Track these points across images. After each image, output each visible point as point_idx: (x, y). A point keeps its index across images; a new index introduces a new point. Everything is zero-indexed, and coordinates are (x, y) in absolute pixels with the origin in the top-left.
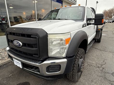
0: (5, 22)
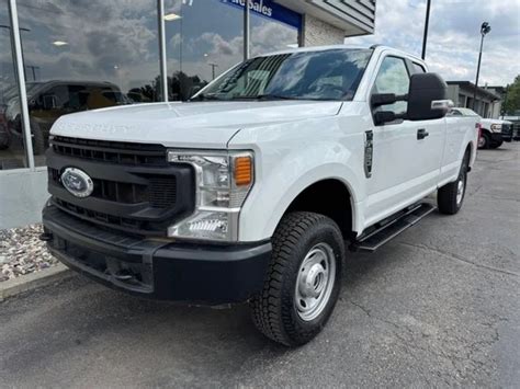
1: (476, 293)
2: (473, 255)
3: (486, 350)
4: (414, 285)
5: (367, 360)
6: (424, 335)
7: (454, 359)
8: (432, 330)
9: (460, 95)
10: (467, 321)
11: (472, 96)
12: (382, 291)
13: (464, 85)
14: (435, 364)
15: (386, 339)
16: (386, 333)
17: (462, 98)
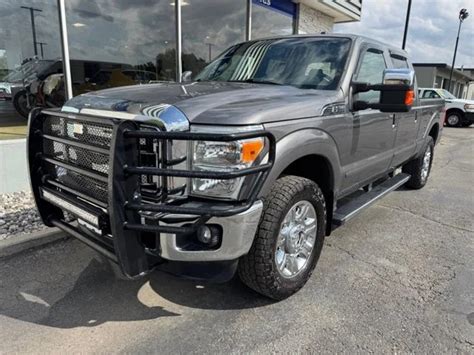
1: (441, 244)
2: (440, 216)
3: (445, 285)
4: (390, 237)
5: (353, 288)
6: (397, 273)
7: (420, 290)
8: (403, 269)
9: (438, 77)
10: (431, 264)
11: (448, 78)
12: (364, 241)
13: (441, 67)
14: (405, 292)
15: (367, 274)
16: (367, 270)
17: (439, 79)
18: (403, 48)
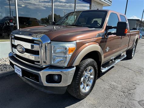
0: (13, 24)
1: (132, 78)
3: (132, 91)
11: (140, 24)
13: (138, 20)
17: (137, 24)
18: (125, 14)
